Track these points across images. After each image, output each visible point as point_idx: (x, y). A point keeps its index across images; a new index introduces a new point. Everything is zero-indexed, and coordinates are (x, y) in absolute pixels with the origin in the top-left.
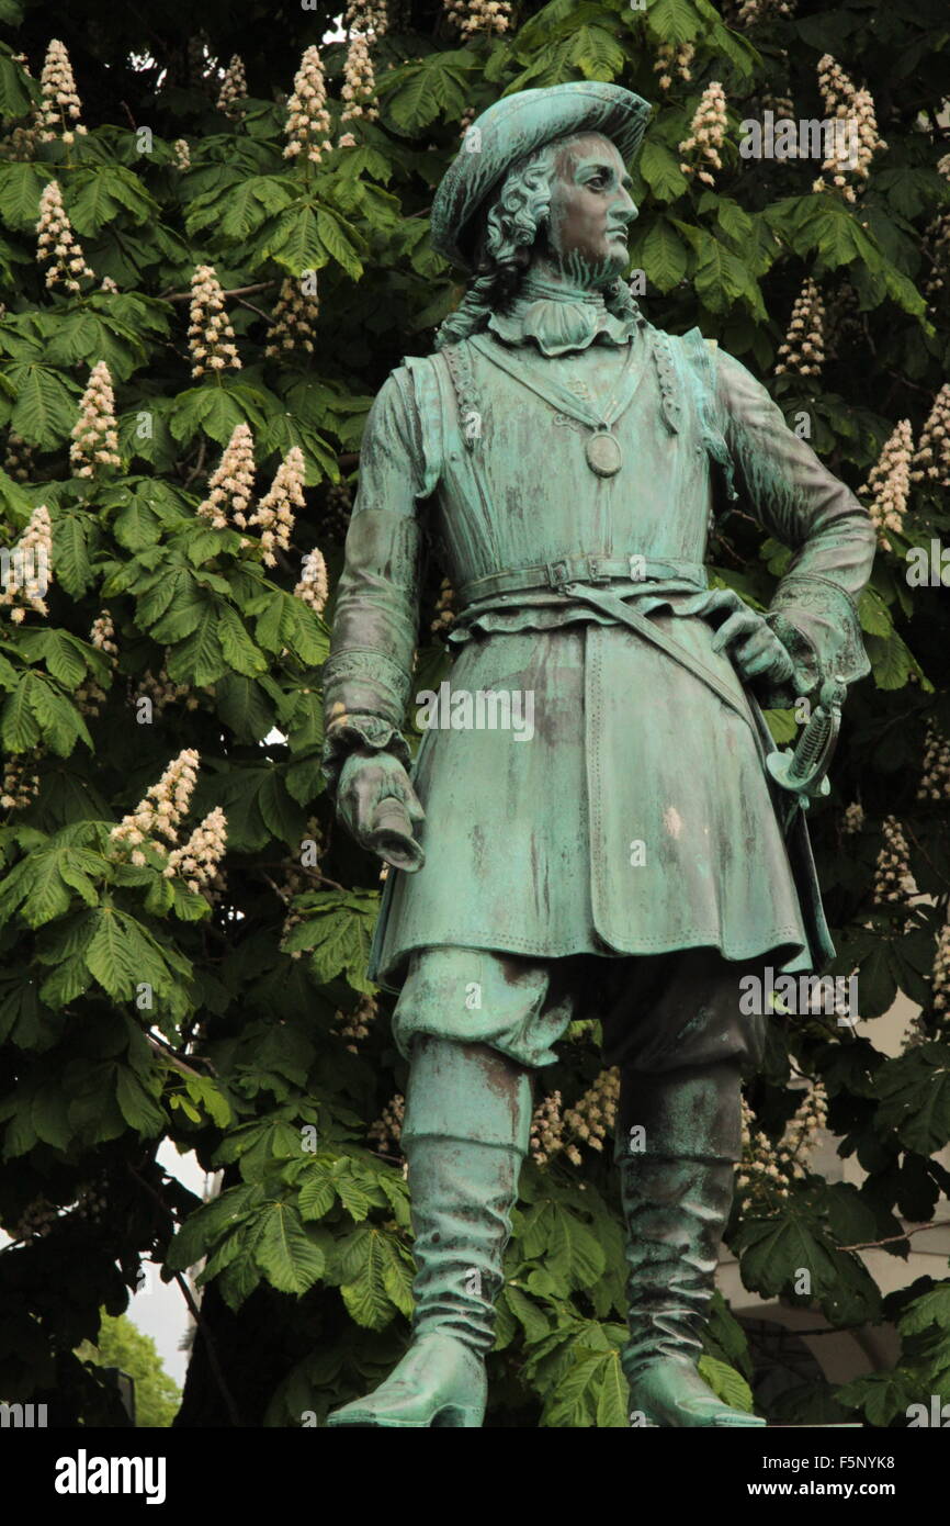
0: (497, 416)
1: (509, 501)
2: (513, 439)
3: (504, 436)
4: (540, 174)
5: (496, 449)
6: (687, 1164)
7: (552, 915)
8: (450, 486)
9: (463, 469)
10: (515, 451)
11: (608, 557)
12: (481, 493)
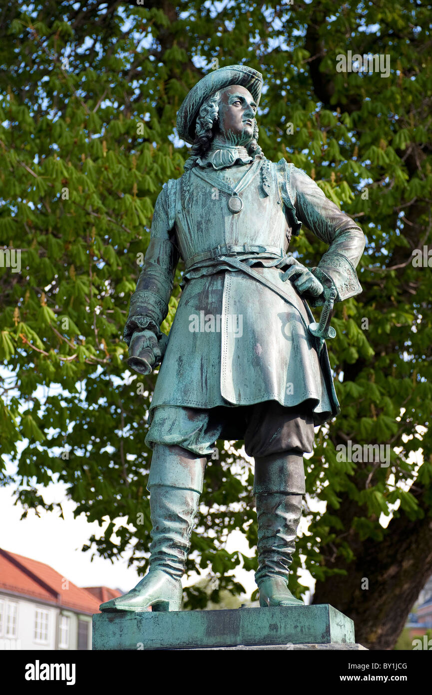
0: (195, 194)
1: (197, 226)
2: (200, 202)
3: (197, 201)
4: (215, 101)
5: (194, 207)
6: (278, 495)
7: (208, 390)
8: (178, 224)
9: (182, 216)
10: (201, 206)
11: (236, 245)
12: (188, 225)
